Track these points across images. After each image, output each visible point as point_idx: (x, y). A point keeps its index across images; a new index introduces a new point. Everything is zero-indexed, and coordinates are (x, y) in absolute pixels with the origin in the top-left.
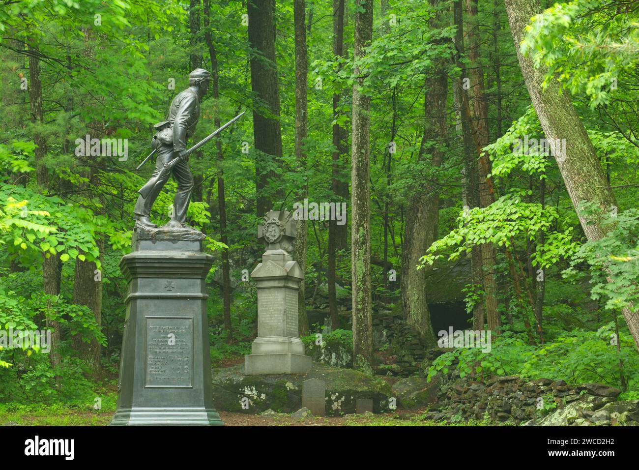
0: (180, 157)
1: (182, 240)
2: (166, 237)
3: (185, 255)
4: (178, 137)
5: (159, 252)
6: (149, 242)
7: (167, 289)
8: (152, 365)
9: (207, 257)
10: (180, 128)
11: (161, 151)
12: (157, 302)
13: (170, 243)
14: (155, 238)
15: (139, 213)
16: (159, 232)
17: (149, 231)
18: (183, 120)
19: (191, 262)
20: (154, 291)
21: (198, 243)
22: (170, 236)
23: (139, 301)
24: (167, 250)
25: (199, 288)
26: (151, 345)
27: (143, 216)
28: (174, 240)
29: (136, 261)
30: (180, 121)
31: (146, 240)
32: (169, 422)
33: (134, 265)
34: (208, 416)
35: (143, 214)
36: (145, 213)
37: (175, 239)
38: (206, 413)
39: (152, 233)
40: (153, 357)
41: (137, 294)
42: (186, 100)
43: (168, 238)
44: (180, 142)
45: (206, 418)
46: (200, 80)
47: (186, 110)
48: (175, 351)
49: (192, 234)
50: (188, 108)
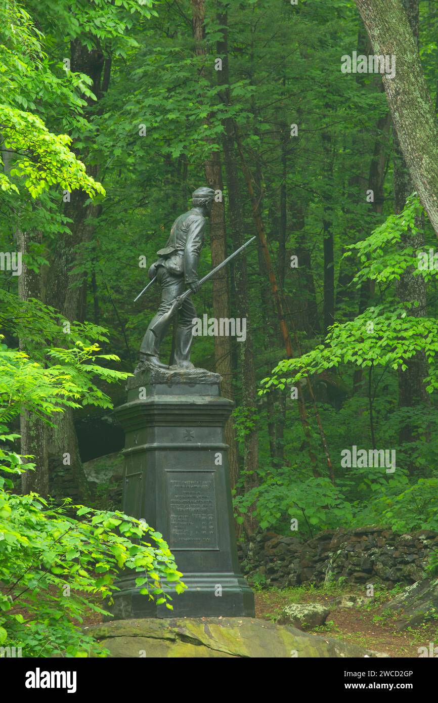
0: (192, 289)
1: (199, 384)
2: (182, 380)
3: (207, 400)
4: (190, 267)
5: (177, 397)
6: (164, 386)
7: (187, 438)
8: (174, 524)
9: (230, 402)
10: (191, 257)
11: (169, 282)
12: (177, 453)
13: (187, 387)
14: (171, 382)
15: (149, 353)
16: (175, 375)
17: (164, 374)
18: (196, 247)
19: (212, 408)
20: (172, 441)
21: (216, 387)
22: (186, 378)
23: (157, 453)
24: (184, 395)
25: (220, 437)
26: (173, 502)
27: (153, 356)
28: (190, 383)
29: (155, 407)
30: (192, 249)
31: (161, 383)
32: (199, 589)
33: (152, 412)
34: (239, 582)
35: (153, 354)
36: (156, 352)
38: (236, 580)
39: (167, 375)
40: (175, 516)
41: (155, 445)
42: (197, 224)
43: (185, 380)
44: (193, 272)
45: (237, 584)
47: (197, 236)
48: (198, 509)
49: (210, 376)
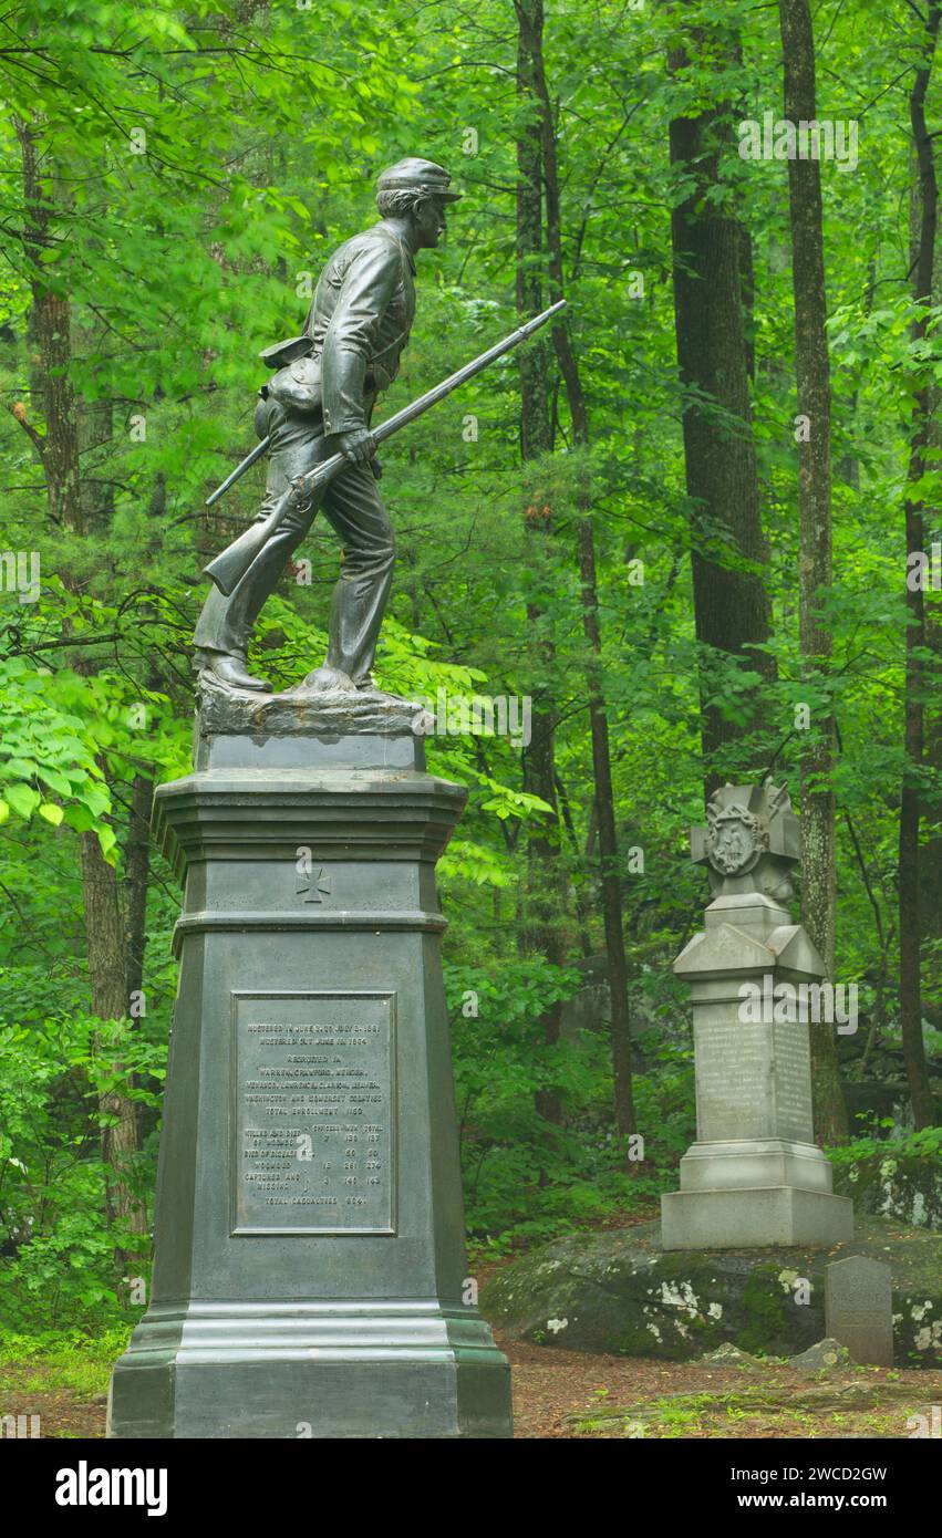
0: (345, 454)
1: (353, 733)
2: (298, 724)
3: (362, 781)
4: (338, 384)
5: (275, 771)
6: (244, 742)
7: (306, 896)
8: (255, 1156)
9: (439, 786)
10: (344, 356)
11: (284, 435)
12: (270, 941)
13: (315, 742)
14: (259, 727)
15: (211, 645)
16: (277, 707)
17: (242, 703)
18: (355, 328)
19: (383, 804)
20: (261, 903)
21: (408, 741)
22: (314, 718)
23: (209, 941)
24: (303, 766)
25: (414, 893)
26: (253, 1087)
27: (224, 654)
28: (328, 731)
29: (199, 801)
30: (344, 332)
31: (232, 732)
32: (314, 1354)
33: (191, 818)
34: (450, 1331)
35: (223, 647)
36: (231, 642)
37: (331, 727)
38: (442, 1324)
39: (251, 709)
40: (257, 1130)
41: (204, 916)
42: (367, 260)
43: (308, 724)
44: (344, 402)
45: (444, 1339)
46: (414, 197)
47: (365, 294)
48: (332, 1107)
49: (388, 711)
50: (372, 286)
